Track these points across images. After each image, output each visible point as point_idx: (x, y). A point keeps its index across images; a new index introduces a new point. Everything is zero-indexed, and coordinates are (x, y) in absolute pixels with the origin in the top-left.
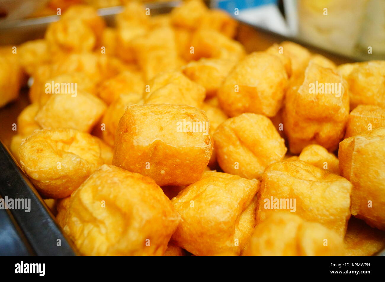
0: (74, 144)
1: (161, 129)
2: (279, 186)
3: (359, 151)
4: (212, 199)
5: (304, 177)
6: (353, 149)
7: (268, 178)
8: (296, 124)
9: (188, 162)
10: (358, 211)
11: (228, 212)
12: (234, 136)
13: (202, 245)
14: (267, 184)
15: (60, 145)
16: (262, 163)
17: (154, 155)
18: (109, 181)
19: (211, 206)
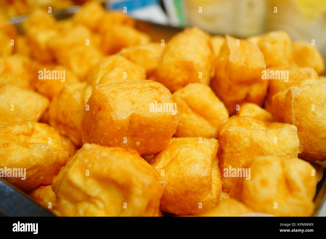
0: (34, 135)
1: (133, 103)
2: (240, 139)
3: (296, 99)
4: (189, 159)
5: (257, 128)
6: (291, 99)
7: (230, 134)
8: (230, 89)
9: (162, 129)
10: (302, 149)
11: (206, 167)
12: (185, 104)
13: (187, 203)
14: (229, 139)
15: (22, 138)
16: (213, 125)
17: (130, 128)
18: (98, 157)
19: (190, 165)
